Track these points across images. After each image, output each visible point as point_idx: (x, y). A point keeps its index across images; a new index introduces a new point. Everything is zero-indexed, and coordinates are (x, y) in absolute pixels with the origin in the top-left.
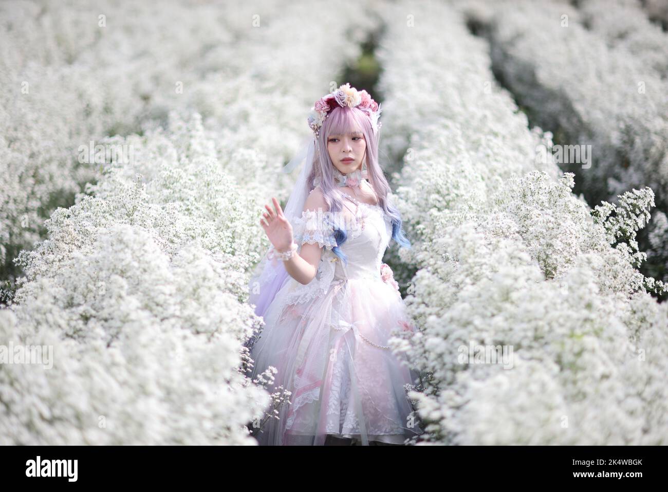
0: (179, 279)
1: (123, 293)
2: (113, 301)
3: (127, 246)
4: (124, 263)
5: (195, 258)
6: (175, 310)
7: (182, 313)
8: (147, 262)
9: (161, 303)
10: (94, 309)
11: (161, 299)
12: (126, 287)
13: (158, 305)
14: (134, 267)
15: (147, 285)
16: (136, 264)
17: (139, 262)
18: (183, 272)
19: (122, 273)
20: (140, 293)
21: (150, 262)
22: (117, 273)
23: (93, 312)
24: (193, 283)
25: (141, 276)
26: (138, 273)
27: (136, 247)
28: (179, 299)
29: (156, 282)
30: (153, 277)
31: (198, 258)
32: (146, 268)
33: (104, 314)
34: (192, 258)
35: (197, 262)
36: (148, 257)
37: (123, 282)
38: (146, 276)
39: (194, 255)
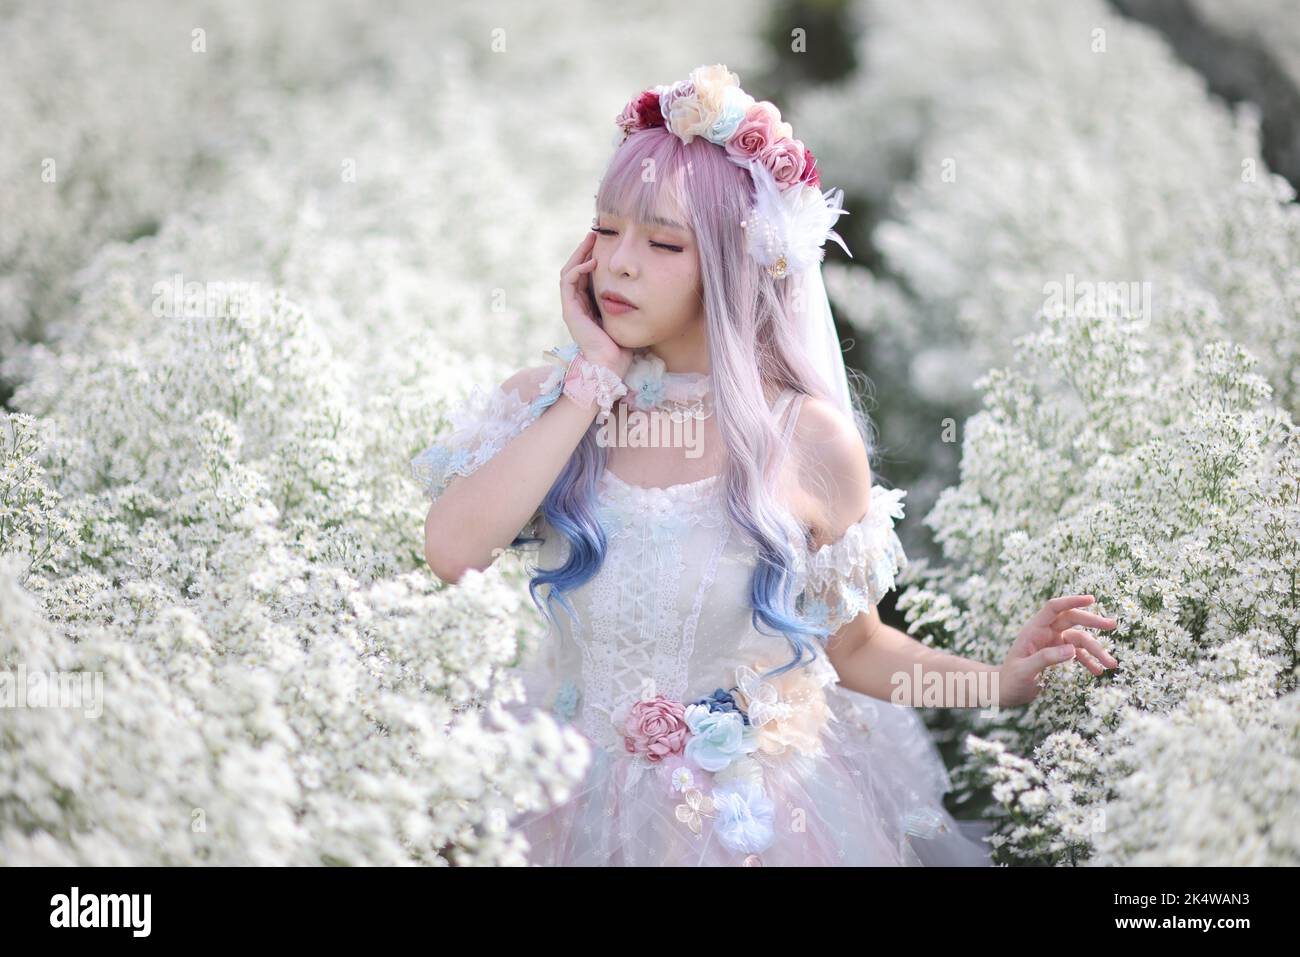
0: (378, 422)
1: (229, 456)
2: (203, 476)
3: (246, 338)
4: (236, 380)
5: (421, 370)
6: (360, 502)
7: (375, 508)
8: (295, 379)
9: (325, 483)
10: (162, 495)
11: (324, 472)
12: (238, 441)
13: (316, 487)
14: (264, 391)
15: (290, 436)
16: (266, 384)
17: (277, 378)
18: (386, 405)
19: (234, 408)
20: (273, 457)
21: (303, 379)
22: (219, 405)
23: (156, 502)
24: (410, 435)
25: (280, 414)
26: (273, 406)
27: (268, 340)
28: (370, 473)
29: (313, 430)
30: (309, 416)
31: (426, 373)
32: (293, 393)
33: (182, 507)
34: (412, 371)
35: (424, 382)
36: (299, 367)
37: (234, 430)
38: (293, 416)
39: (418, 364)
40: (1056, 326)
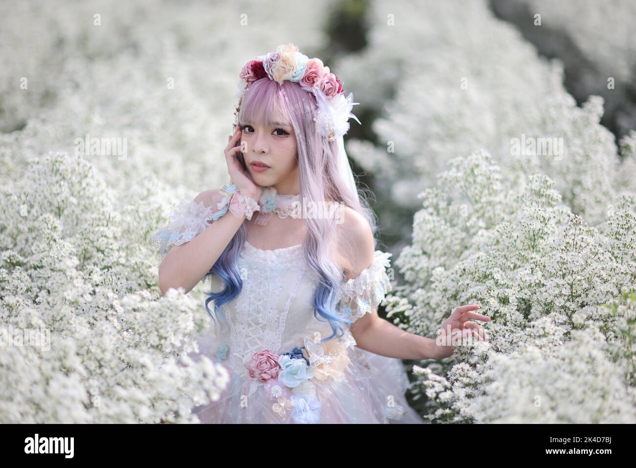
0: (129, 219)
1: (56, 236)
2: (43, 246)
3: (64, 178)
4: (59, 199)
5: (150, 193)
6: (120, 257)
7: (127, 260)
8: (88, 198)
9: (102, 248)
10: (24, 255)
11: (102, 243)
12: (60, 228)
13: (98, 250)
14: (73, 204)
15: (86, 226)
16: (74, 200)
17: (80, 197)
18: (132, 210)
19: (59, 212)
20: (78, 236)
21: (92, 198)
22: (52, 211)
23: (21, 259)
24: (144, 224)
25: (81, 215)
26: (78, 211)
27: (75, 179)
28: (125, 243)
29: (98, 222)
30: (95, 216)
31: (152, 194)
32: (87, 205)
33: (33, 260)
34: (145, 193)
35: (152, 199)
36: (91, 191)
37: (58, 223)
38: (88, 216)
39: (148, 190)
40: (458, 167)
